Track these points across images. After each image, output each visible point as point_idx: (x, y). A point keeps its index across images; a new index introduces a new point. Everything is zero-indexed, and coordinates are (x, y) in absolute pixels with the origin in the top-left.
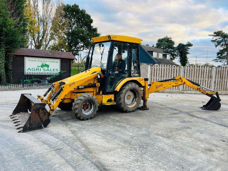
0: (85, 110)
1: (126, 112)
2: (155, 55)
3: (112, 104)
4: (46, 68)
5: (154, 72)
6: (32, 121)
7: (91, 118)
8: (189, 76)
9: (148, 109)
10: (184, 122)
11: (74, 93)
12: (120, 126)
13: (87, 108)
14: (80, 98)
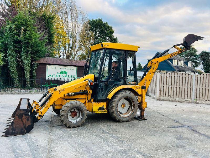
0: (73, 118)
1: (119, 121)
2: (175, 63)
3: (103, 112)
4: (65, 75)
5: (164, 80)
6: (14, 127)
7: (79, 126)
8: (203, 85)
9: (146, 119)
10: (180, 138)
11: (64, 100)
12: (102, 138)
13: (76, 115)
14: (67, 105)
